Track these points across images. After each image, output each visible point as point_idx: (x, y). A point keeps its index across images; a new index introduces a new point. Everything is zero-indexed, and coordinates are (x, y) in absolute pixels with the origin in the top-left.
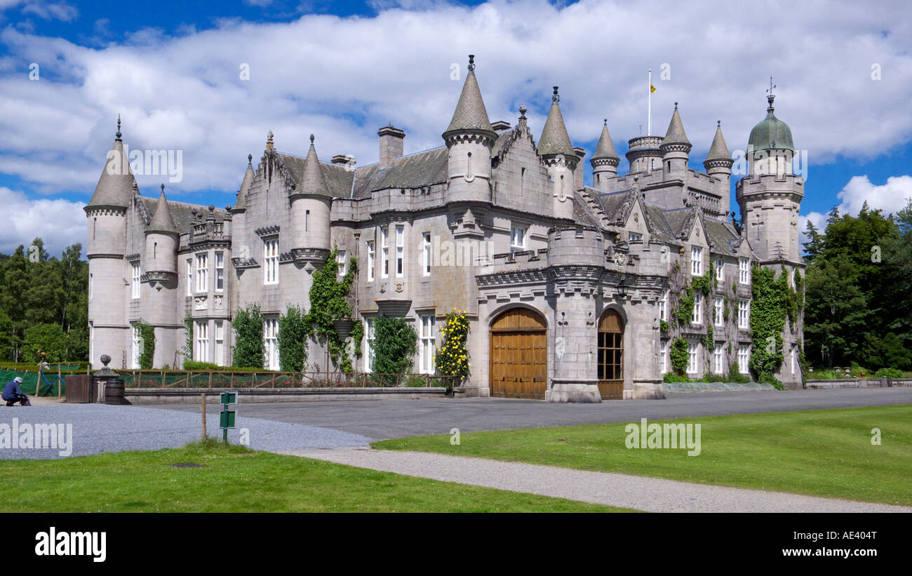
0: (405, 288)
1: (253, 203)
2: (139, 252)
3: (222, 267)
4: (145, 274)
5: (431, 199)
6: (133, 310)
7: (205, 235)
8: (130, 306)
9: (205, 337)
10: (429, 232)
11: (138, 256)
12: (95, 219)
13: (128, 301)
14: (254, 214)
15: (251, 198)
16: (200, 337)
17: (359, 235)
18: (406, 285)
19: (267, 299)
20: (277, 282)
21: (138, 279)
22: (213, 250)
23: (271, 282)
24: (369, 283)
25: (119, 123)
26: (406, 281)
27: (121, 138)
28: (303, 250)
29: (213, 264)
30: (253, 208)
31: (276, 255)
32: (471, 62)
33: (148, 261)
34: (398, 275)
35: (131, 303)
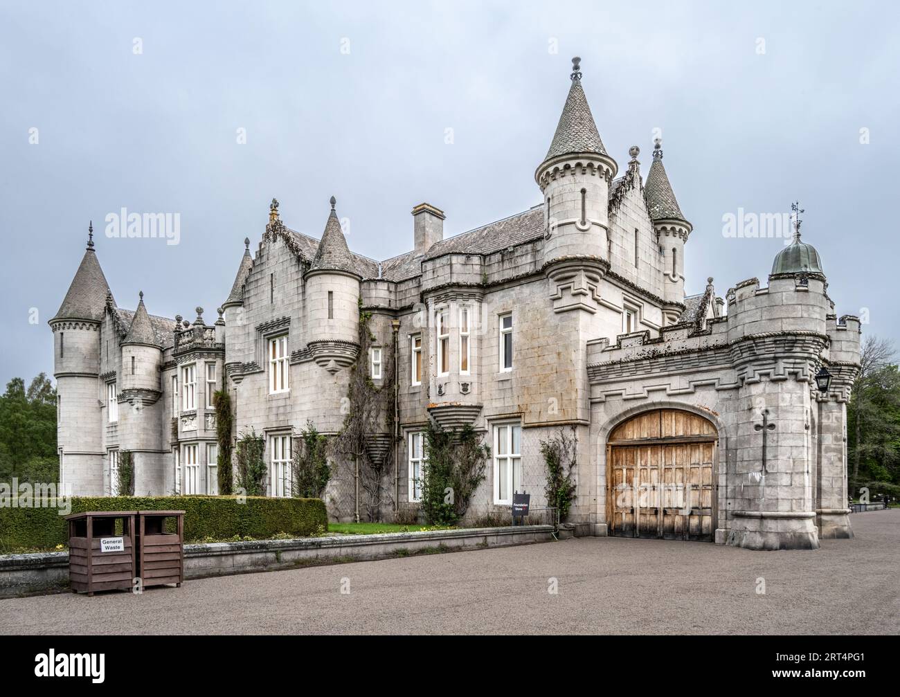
0: (474, 389)
1: (252, 293)
2: (115, 369)
3: (215, 381)
4: (122, 393)
5: (513, 266)
6: (110, 435)
7: (192, 344)
8: (106, 430)
9: (195, 463)
10: (510, 312)
11: (114, 373)
12: (62, 334)
13: (105, 425)
14: (254, 306)
15: (250, 288)
16: (189, 463)
17: (399, 327)
18: (475, 385)
19: (274, 411)
20: (286, 390)
21: (115, 400)
22: (203, 360)
23: (279, 390)
24: (414, 388)
25: (91, 231)
26: (475, 379)
27: (93, 248)
28: (325, 342)
29: (203, 376)
30: (252, 300)
31: (285, 356)
32: (576, 68)
33: (124, 378)
34: (462, 373)
35: (109, 427)
